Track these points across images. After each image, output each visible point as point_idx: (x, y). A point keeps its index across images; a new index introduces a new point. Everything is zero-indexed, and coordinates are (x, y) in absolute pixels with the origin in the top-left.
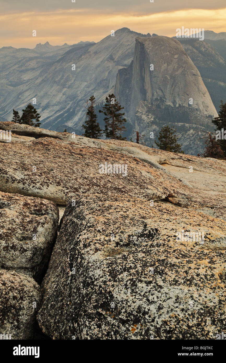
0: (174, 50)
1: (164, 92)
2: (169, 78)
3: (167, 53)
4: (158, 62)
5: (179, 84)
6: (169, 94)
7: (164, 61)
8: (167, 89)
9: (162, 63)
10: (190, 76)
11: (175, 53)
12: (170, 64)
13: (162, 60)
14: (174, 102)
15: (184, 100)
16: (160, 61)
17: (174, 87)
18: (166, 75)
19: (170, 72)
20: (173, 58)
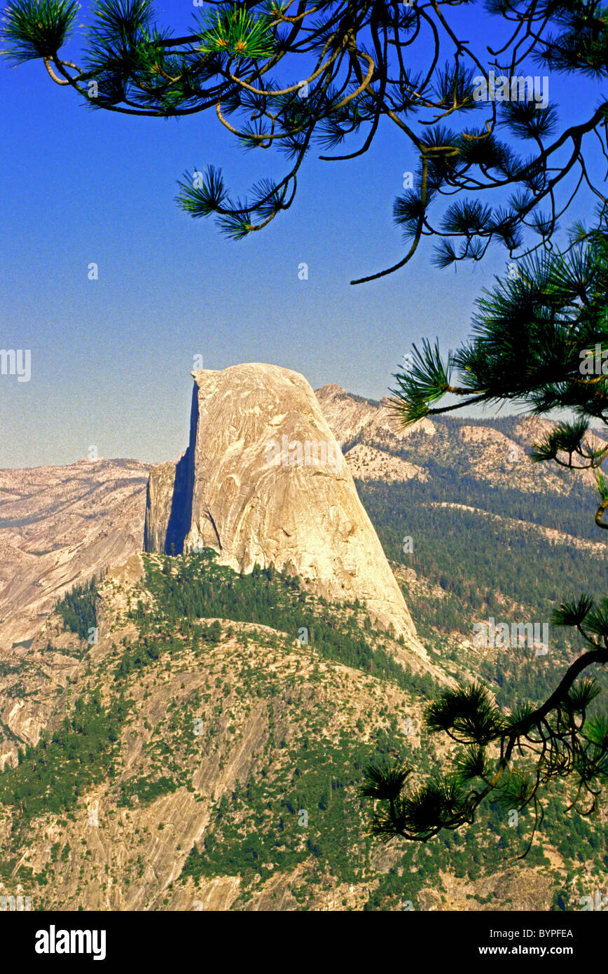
0: (277, 401)
1: (216, 525)
2: (238, 484)
3: (251, 411)
4: (219, 437)
5: (266, 500)
6: (231, 530)
7: (237, 434)
8: (226, 517)
9: (230, 437)
10: (302, 478)
11: (276, 410)
12: (254, 441)
13: (233, 429)
14: (243, 559)
15: (274, 551)
16: (227, 433)
17: (248, 509)
18: (233, 472)
19: (245, 465)
20: (266, 424)
